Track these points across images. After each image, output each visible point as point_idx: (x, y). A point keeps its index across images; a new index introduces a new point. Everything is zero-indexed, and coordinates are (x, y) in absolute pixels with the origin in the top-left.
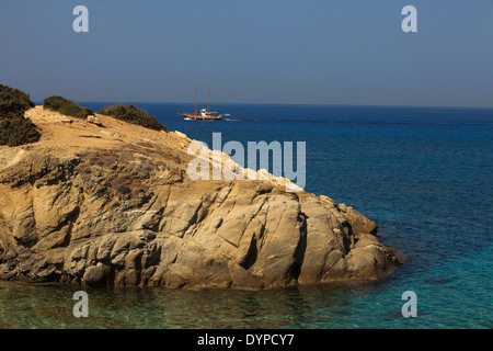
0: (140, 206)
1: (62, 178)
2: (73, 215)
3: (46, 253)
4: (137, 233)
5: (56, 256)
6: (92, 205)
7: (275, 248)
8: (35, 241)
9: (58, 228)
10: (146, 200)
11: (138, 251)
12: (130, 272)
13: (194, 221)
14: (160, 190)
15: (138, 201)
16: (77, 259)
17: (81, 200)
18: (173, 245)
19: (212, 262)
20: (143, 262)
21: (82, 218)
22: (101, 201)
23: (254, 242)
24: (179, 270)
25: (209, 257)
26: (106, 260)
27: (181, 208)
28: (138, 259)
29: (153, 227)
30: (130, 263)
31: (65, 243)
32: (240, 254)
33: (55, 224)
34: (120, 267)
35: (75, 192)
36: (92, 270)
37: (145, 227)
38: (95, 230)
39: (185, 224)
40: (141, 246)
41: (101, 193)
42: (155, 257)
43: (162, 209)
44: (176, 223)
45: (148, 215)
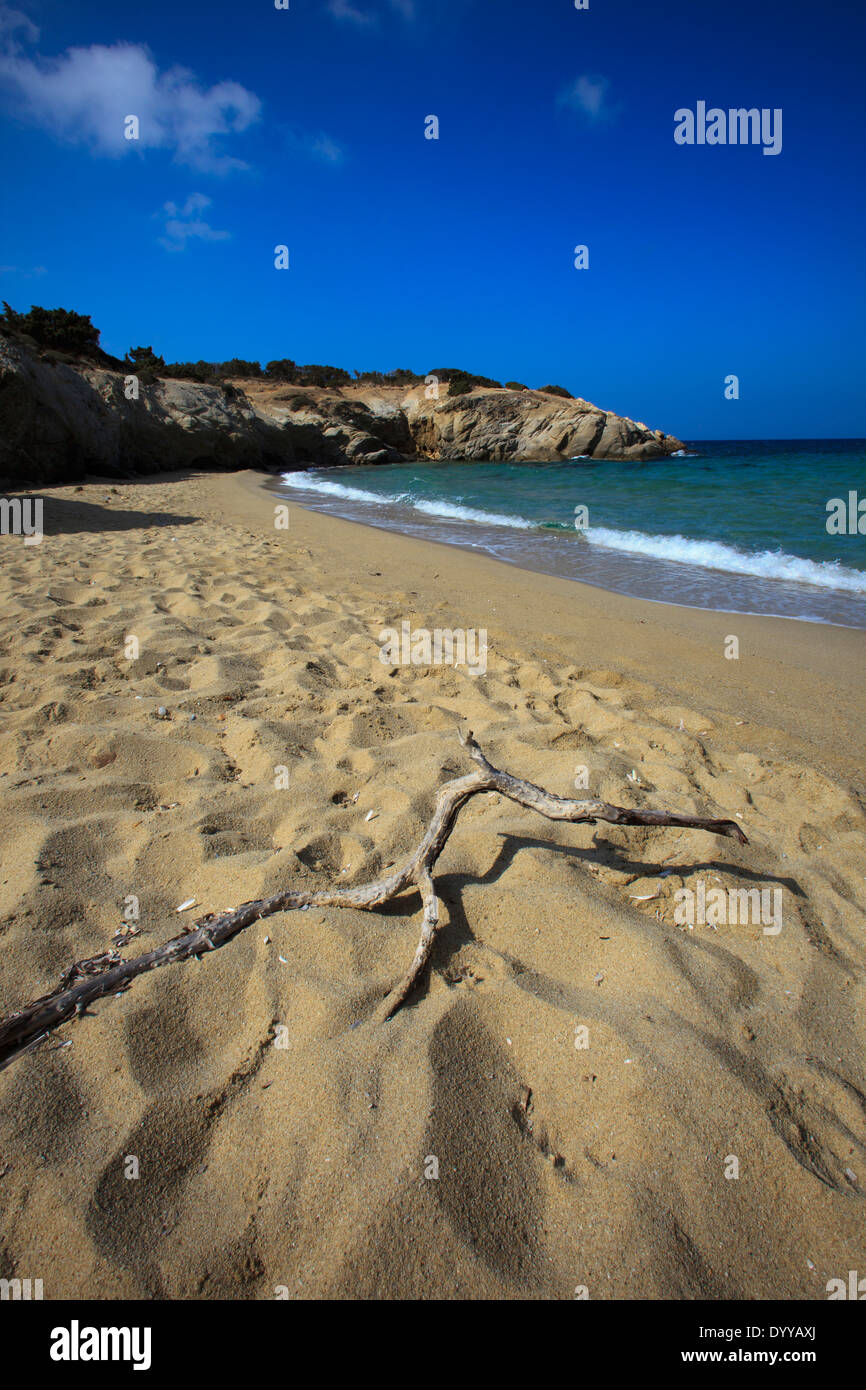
0: (509, 421)
1: (470, 407)
2: (475, 424)
3: (457, 444)
4: (505, 434)
5: (460, 447)
6: (484, 420)
7: (579, 441)
8: (453, 440)
9: (463, 432)
10: (514, 417)
11: (503, 443)
12: (497, 454)
13: (539, 428)
14: (524, 413)
15: (508, 418)
16: (470, 447)
17: (479, 418)
18: (525, 441)
19: (541, 448)
20: (506, 448)
21: (477, 428)
22: (489, 418)
23: (566, 437)
24: (525, 454)
25: (541, 445)
26: (485, 447)
27: (533, 421)
28: (502, 448)
29: (516, 432)
30: (497, 449)
31: (467, 439)
32: (556, 443)
33: (461, 430)
34: (493, 451)
35: (477, 414)
36: (477, 452)
37: (509, 431)
38: (482, 433)
39: (533, 430)
40: (504, 440)
41: (489, 414)
42: (514, 447)
43: (523, 423)
44: (527, 430)
45: (513, 425)
